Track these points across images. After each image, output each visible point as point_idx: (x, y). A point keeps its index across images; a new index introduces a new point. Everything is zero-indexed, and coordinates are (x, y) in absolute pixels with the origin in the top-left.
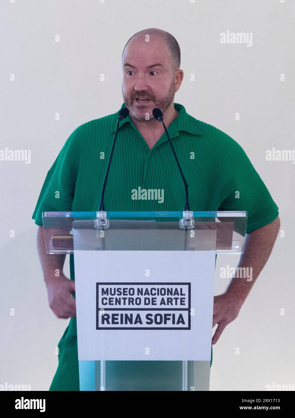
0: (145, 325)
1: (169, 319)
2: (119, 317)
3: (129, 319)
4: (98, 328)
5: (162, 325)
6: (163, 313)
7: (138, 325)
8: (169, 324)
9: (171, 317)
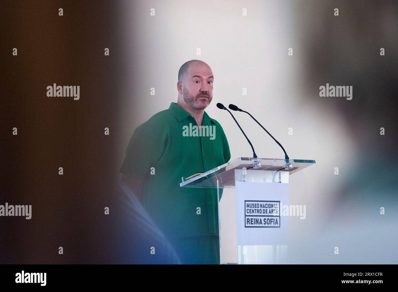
0: (263, 225)
1: (272, 221)
2: (253, 220)
3: (257, 221)
4: (246, 227)
5: (270, 225)
6: (270, 218)
7: (261, 225)
8: (272, 225)
9: (273, 220)
